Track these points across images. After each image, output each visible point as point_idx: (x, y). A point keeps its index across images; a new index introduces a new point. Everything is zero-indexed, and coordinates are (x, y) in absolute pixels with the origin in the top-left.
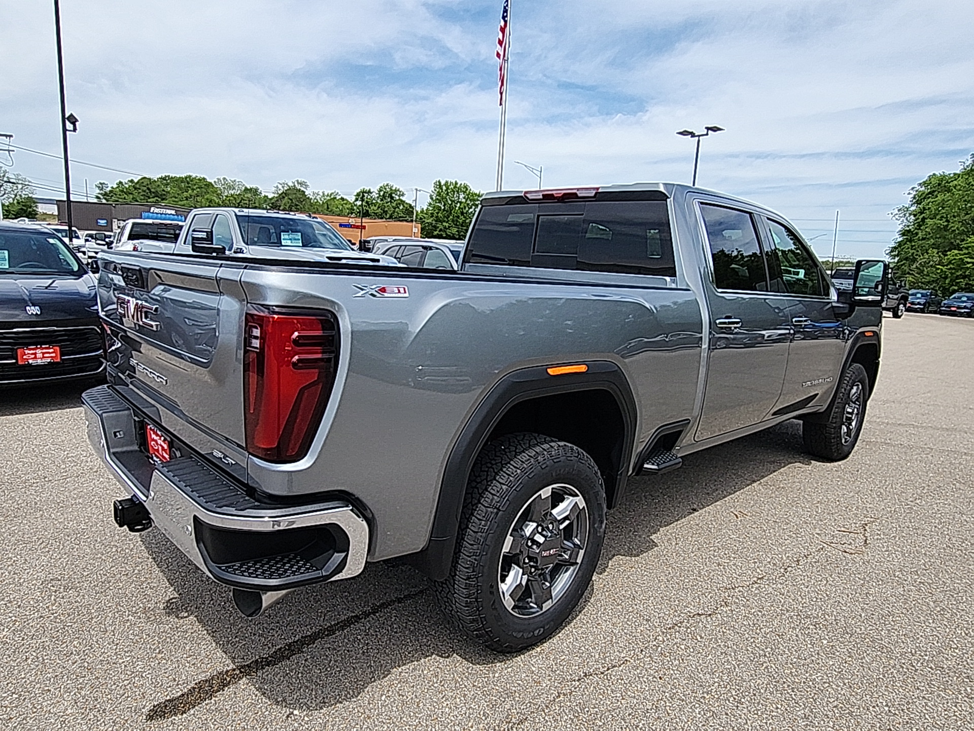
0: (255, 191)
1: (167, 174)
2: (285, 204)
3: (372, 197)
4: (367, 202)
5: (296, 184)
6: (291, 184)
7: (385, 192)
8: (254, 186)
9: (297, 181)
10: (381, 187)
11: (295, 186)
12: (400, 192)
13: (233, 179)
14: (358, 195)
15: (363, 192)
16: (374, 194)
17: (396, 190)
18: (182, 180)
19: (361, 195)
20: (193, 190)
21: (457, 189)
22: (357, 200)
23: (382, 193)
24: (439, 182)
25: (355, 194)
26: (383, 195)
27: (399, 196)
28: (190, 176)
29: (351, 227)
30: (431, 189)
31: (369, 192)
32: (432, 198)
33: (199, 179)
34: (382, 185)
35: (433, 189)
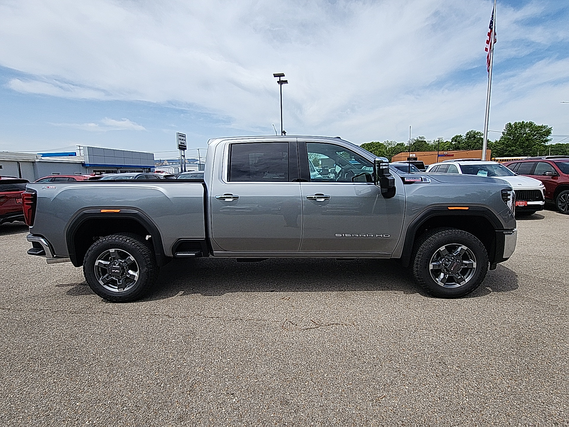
0: (402, 145)
1: (365, 143)
2: (412, 149)
3: (462, 139)
4: (458, 142)
5: (419, 138)
6: (416, 139)
7: (470, 135)
8: (402, 142)
9: (419, 137)
10: (468, 133)
11: (418, 139)
12: (481, 133)
13: (391, 141)
14: (453, 139)
15: (457, 137)
16: (463, 137)
17: (478, 133)
18: (369, 144)
19: (455, 139)
20: (374, 148)
21: (523, 125)
22: (452, 141)
23: (468, 136)
24: (510, 124)
25: (451, 138)
26: (469, 137)
27: (480, 136)
28: (373, 142)
29: (445, 156)
30: (503, 128)
31: (461, 136)
32: (504, 134)
33: (377, 143)
34: (468, 131)
35: (505, 128)
